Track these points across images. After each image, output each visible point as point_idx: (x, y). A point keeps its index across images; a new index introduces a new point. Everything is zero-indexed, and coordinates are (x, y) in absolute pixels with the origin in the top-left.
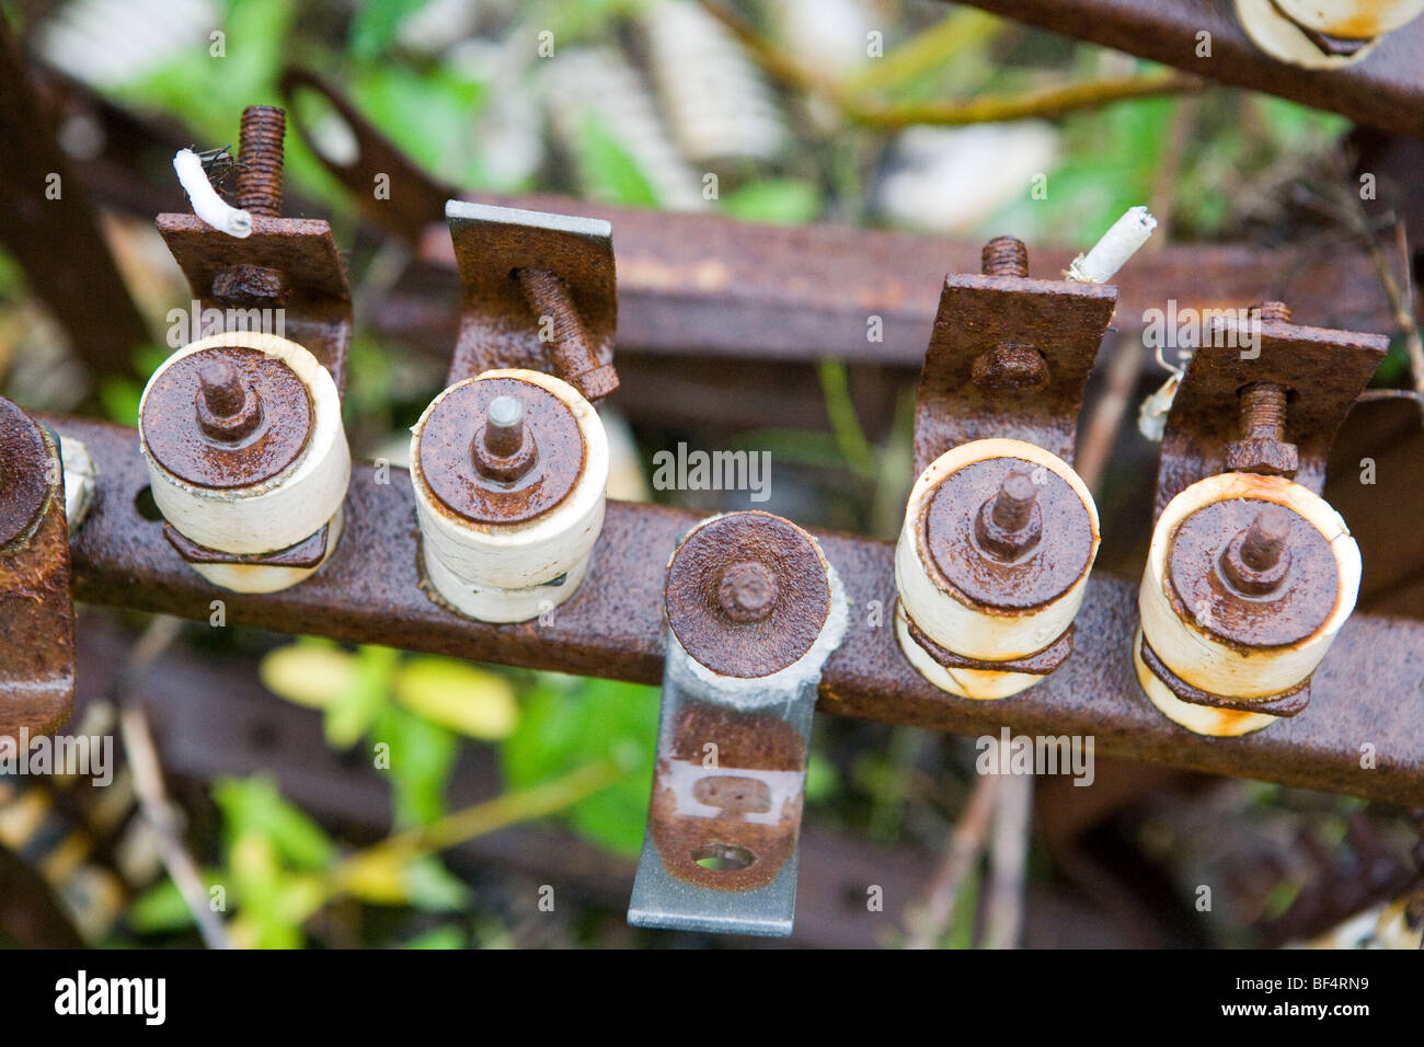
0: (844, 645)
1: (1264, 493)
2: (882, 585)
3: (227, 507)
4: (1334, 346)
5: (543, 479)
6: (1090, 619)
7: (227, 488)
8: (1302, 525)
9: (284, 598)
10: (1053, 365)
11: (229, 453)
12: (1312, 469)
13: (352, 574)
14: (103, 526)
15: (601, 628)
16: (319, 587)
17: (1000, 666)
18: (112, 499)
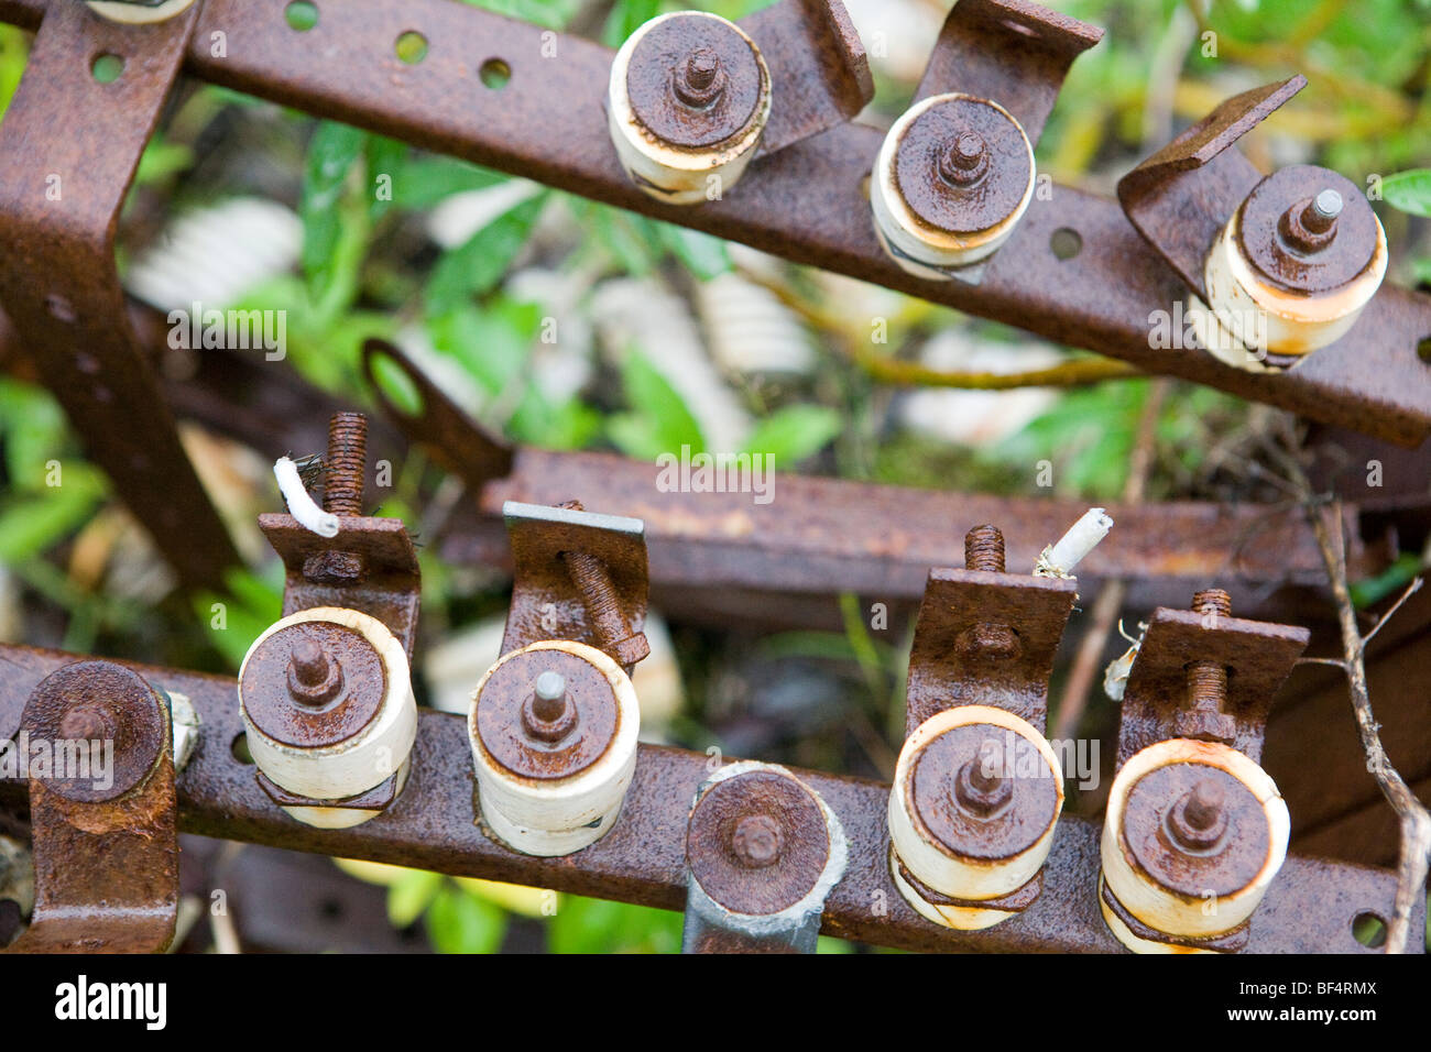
0: (844, 879)
1: (1207, 758)
2: (878, 825)
3: (311, 763)
4: (1262, 638)
5: (582, 740)
6: (1060, 858)
7: (312, 747)
8: (1239, 788)
9: (358, 832)
10: (1025, 640)
11: (315, 717)
12: (1253, 731)
13: (417, 811)
14: (205, 767)
15: (632, 862)
16: (388, 823)
17: (979, 904)
18: (211, 745)
